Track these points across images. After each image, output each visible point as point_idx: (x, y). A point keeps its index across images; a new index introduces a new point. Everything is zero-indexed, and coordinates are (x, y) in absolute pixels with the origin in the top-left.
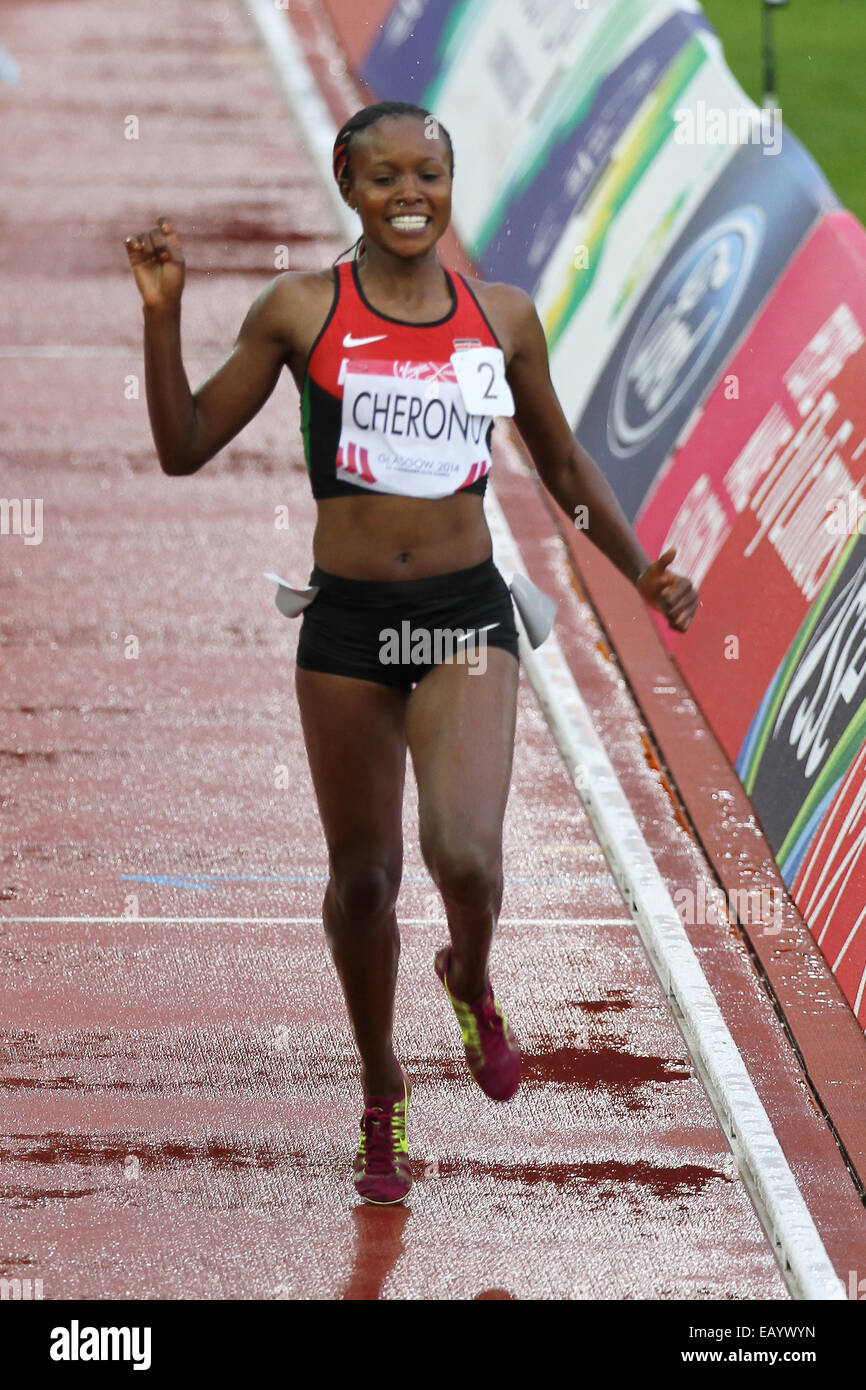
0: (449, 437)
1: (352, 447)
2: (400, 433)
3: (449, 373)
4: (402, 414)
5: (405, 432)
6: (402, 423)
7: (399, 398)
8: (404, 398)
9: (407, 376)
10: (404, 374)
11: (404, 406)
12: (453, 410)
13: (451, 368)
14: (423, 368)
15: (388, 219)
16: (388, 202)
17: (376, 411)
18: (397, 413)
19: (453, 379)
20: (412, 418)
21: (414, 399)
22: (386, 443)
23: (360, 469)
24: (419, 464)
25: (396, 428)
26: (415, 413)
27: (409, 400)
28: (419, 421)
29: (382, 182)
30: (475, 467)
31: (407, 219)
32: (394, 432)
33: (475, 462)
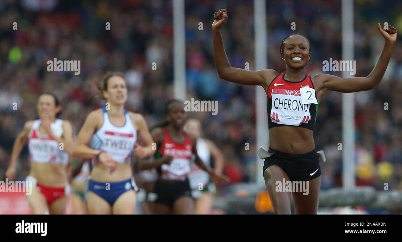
0: (298, 110)
1: (274, 113)
2: (286, 109)
3: (299, 93)
4: (286, 104)
5: (287, 109)
6: (286, 106)
7: (285, 100)
8: (287, 100)
9: (288, 94)
10: (287, 94)
11: (287, 102)
12: (300, 102)
13: (300, 92)
14: (292, 92)
15: (292, 58)
16: (291, 54)
17: (280, 103)
18: (285, 104)
19: (300, 95)
20: (289, 105)
21: (289, 100)
22: (282, 111)
23: (275, 119)
24: (291, 117)
25: (285, 108)
26: (289, 104)
27: (288, 100)
28: (291, 106)
29: (290, 49)
30: (305, 117)
31: (296, 58)
32: (284, 109)
33: (305, 116)
